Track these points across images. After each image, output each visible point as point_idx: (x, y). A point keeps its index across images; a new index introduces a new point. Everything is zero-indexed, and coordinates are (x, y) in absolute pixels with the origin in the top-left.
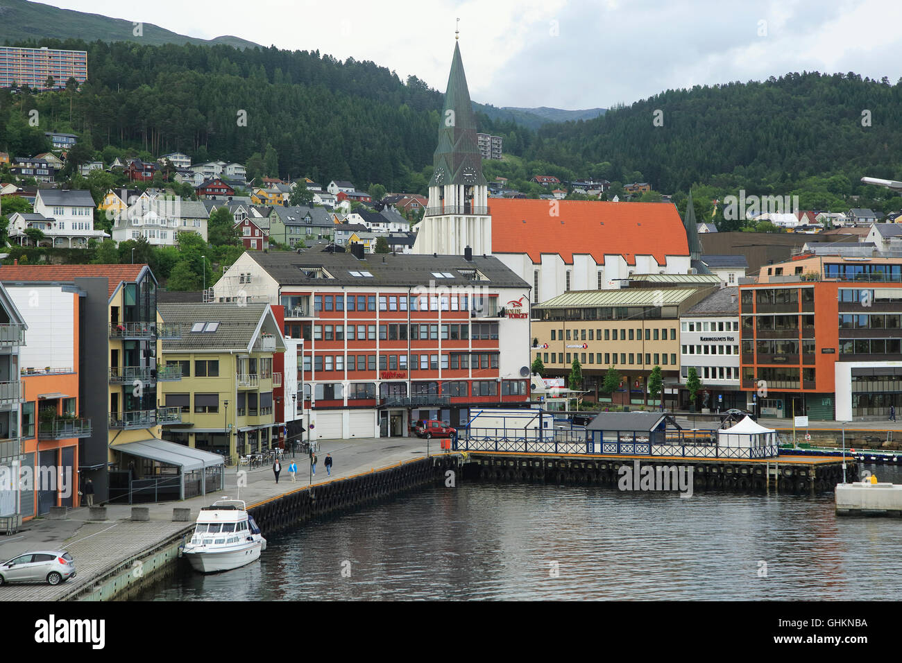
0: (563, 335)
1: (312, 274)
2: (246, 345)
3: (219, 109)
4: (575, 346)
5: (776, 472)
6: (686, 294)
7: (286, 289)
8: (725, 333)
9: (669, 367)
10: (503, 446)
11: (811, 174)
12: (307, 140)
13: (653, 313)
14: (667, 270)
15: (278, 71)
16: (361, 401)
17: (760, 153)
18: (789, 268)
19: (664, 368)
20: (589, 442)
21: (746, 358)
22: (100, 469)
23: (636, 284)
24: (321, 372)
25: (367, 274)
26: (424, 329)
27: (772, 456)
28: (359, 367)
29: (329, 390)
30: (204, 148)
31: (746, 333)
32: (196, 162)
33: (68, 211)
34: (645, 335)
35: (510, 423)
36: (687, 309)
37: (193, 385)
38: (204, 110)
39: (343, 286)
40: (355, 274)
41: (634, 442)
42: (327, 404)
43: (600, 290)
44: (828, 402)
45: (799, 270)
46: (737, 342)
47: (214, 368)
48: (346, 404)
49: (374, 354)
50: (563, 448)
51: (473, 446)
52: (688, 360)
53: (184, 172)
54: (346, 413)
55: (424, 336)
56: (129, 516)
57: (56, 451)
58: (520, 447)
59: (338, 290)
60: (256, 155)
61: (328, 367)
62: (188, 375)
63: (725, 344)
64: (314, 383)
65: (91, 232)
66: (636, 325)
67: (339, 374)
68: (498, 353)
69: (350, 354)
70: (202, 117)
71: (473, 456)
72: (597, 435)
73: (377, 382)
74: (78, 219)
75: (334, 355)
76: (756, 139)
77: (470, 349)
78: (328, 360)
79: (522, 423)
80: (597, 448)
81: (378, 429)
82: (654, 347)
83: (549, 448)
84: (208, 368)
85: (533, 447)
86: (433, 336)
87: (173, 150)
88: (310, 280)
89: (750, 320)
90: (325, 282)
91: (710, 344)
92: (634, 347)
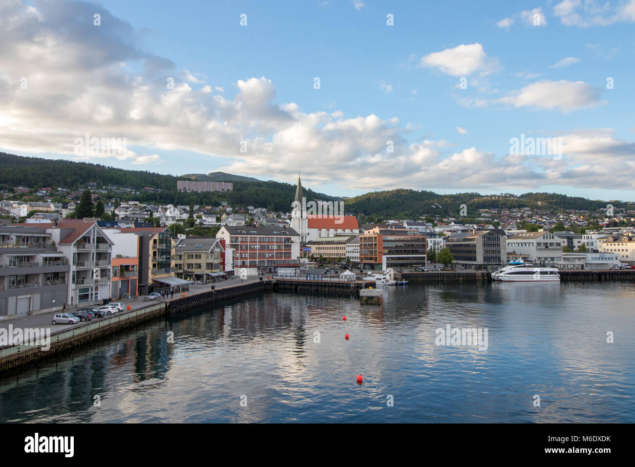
0: (319, 248)
1: (241, 232)
2: (208, 250)
3: (261, 196)
4: (322, 251)
5: (353, 285)
6: (348, 238)
7: (232, 236)
8: (356, 248)
9: (344, 257)
10: (285, 278)
11: (401, 211)
12: (281, 203)
13: (341, 243)
14: (345, 232)
15: (277, 187)
16: (253, 265)
17: (390, 207)
18: (371, 231)
19: (342, 257)
20: (307, 277)
21: (361, 255)
22: (146, 285)
23: (336, 236)
24: (241, 258)
25: (256, 232)
26: (270, 246)
27: (354, 281)
28: (252, 256)
29: (244, 263)
30: (257, 205)
31: (361, 248)
32: (255, 208)
33: (210, 218)
34: (338, 248)
35: (288, 272)
36: (348, 241)
37: (194, 261)
38: (257, 196)
39: (248, 235)
40: (252, 232)
41: (318, 277)
42: (243, 266)
43: (328, 237)
44: (380, 266)
45: (374, 232)
46: (359, 250)
47: (200, 257)
48: (248, 266)
49: (256, 253)
50: (300, 279)
51: (277, 278)
52: (348, 255)
53: (251, 210)
54: (248, 268)
55: (270, 248)
56: (143, 299)
57: (129, 280)
58: (289, 278)
59: (247, 236)
60: (269, 206)
61: (244, 256)
62: (193, 258)
63: (357, 251)
64: (239, 261)
65: (215, 223)
66: (336, 246)
67: (246, 258)
68: (291, 253)
69: (250, 253)
70: (257, 198)
71: (277, 281)
72: (309, 275)
73: (257, 260)
74: (212, 220)
75: (245, 253)
76: (389, 203)
77: (283, 252)
78: (244, 254)
79: (290, 271)
80: (309, 278)
81: (257, 273)
82: (340, 251)
83: (297, 278)
84: (198, 257)
85: (292, 278)
86: (273, 248)
87: (250, 205)
88: (241, 233)
89: (362, 244)
90: (244, 234)
91: (355, 251)
92: (335, 251)
